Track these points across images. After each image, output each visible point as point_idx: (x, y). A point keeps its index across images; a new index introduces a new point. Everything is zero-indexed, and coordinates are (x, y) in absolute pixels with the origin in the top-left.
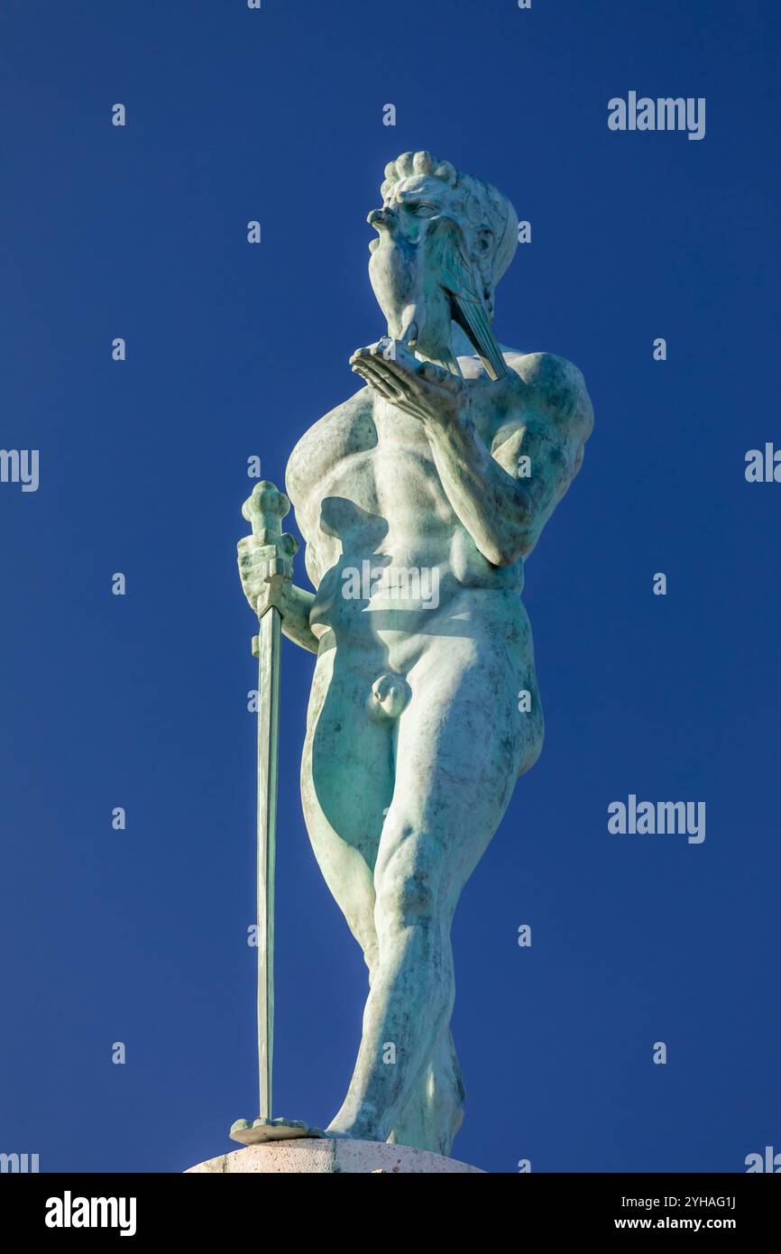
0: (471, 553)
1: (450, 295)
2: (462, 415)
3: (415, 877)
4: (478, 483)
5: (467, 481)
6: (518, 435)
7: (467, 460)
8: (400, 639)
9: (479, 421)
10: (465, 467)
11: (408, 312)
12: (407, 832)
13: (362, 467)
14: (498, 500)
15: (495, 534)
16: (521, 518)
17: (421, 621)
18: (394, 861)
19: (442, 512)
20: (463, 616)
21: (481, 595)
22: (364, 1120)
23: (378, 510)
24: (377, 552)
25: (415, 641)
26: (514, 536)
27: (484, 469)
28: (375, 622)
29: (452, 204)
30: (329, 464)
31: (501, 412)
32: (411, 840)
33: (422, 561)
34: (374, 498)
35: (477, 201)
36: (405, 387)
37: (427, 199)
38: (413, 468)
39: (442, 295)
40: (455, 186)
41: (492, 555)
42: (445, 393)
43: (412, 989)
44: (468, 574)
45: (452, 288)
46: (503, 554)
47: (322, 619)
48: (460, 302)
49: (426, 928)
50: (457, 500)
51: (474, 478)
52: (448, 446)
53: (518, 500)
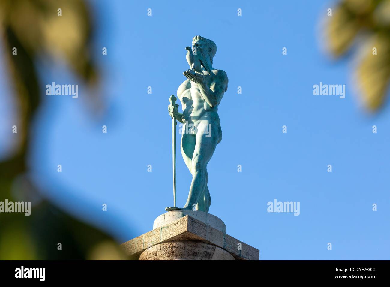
0: (208, 105)
1: (201, 61)
2: (203, 82)
3: (198, 163)
4: (207, 93)
5: (205, 93)
6: (214, 84)
7: (205, 90)
8: (196, 121)
9: (207, 82)
10: (205, 91)
11: (193, 64)
12: (197, 155)
13: (189, 91)
14: (211, 96)
15: (211, 102)
16: (215, 99)
17: (199, 118)
18: (195, 160)
19: (202, 99)
20: (206, 116)
21: (209, 112)
22: (190, 206)
23: (192, 99)
24: (192, 106)
25: (199, 121)
26: (214, 102)
27: (208, 91)
28: (192, 118)
29: (204, 44)
30: (183, 91)
31: (211, 81)
32: (198, 156)
33: (199, 108)
34: (191, 97)
35: (208, 44)
36: (193, 78)
37: (199, 44)
38: (197, 91)
39: (199, 61)
40: (204, 41)
41: (211, 105)
42: (200, 78)
43: (198, 182)
44: (207, 109)
45: (201, 60)
46: (212, 105)
47: (183, 118)
48: (202, 62)
49: (200, 172)
50: (204, 97)
51: (206, 92)
52: (201, 87)
53: (215, 96)
